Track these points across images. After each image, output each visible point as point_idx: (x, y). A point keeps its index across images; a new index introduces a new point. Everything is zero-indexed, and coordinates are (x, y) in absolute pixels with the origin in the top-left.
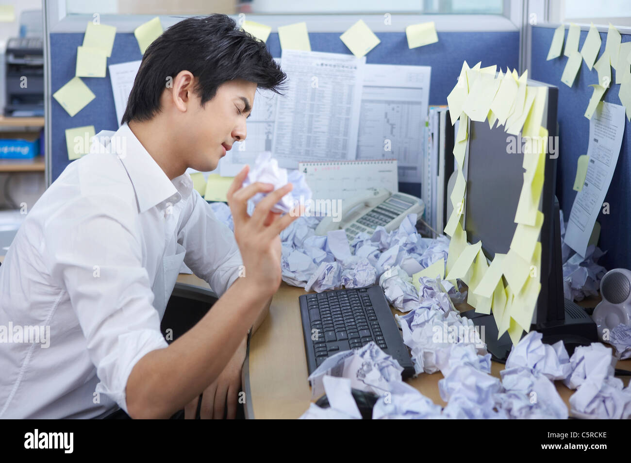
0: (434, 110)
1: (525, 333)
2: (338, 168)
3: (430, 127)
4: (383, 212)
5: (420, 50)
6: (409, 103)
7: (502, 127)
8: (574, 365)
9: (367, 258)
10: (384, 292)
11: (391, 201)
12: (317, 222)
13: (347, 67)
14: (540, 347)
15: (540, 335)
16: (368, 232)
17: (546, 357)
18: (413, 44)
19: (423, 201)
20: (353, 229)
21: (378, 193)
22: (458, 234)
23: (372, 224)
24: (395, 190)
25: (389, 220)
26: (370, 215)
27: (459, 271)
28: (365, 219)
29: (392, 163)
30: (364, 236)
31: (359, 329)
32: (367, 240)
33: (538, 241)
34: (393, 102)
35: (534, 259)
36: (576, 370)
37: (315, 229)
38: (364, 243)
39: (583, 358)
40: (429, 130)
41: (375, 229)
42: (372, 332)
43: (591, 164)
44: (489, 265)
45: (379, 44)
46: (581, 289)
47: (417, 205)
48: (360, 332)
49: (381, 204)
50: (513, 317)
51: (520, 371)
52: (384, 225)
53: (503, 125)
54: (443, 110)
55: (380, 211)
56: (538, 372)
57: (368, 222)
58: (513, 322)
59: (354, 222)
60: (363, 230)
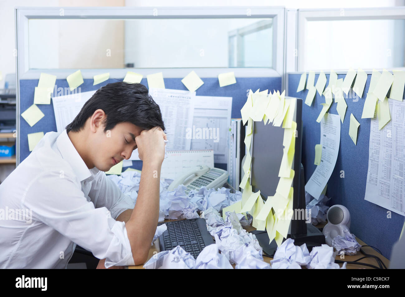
0: (234, 121)
1: (284, 240)
2: (180, 155)
3: (232, 131)
4: (206, 178)
5: (226, 87)
6: (220, 118)
7: (271, 123)
8: (312, 257)
9: (196, 203)
10: (206, 221)
11: (210, 172)
12: (168, 185)
13: (185, 98)
14: (293, 247)
15: (293, 241)
16: (197, 190)
17: (296, 252)
18: (222, 84)
19: (228, 172)
20: (189, 188)
21: (203, 168)
22: (247, 187)
23: (199, 185)
24: (212, 166)
25: (209, 183)
26: (198, 181)
27: (248, 208)
28: (195, 183)
29: (211, 152)
30: (195, 191)
31: (191, 240)
32: (196, 194)
33: (292, 186)
34: (211, 118)
35: (289, 197)
36: (313, 260)
37: (167, 188)
38: (194, 195)
39: (317, 253)
40: (231, 132)
41: (200, 188)
42: (198, 241)
43: (324, 149)
44: (264, 203)
45: (203, 85)
46: (316, 218)
47: (224, 174)
48: (191, 242)
49: (204, 174)
50: (278, 231)
51: (282, 260)
52: (206, 186)
53: (272, 122)
54: (239, 121)
55: (203, 178)
56: (291, 261)
57: (197, 184)
58: (277, 233)
59: (189, 184)
60: (194, 189)
